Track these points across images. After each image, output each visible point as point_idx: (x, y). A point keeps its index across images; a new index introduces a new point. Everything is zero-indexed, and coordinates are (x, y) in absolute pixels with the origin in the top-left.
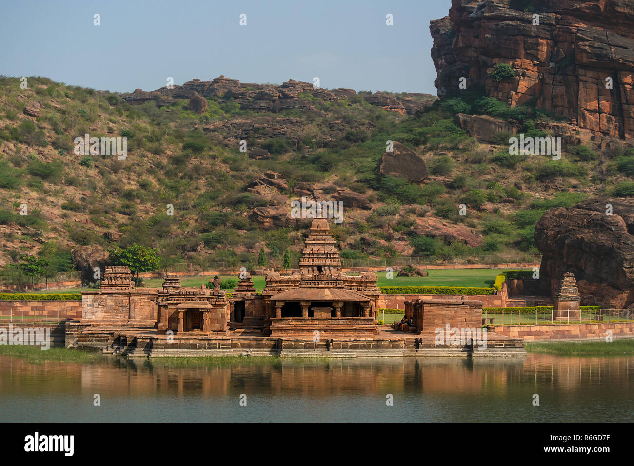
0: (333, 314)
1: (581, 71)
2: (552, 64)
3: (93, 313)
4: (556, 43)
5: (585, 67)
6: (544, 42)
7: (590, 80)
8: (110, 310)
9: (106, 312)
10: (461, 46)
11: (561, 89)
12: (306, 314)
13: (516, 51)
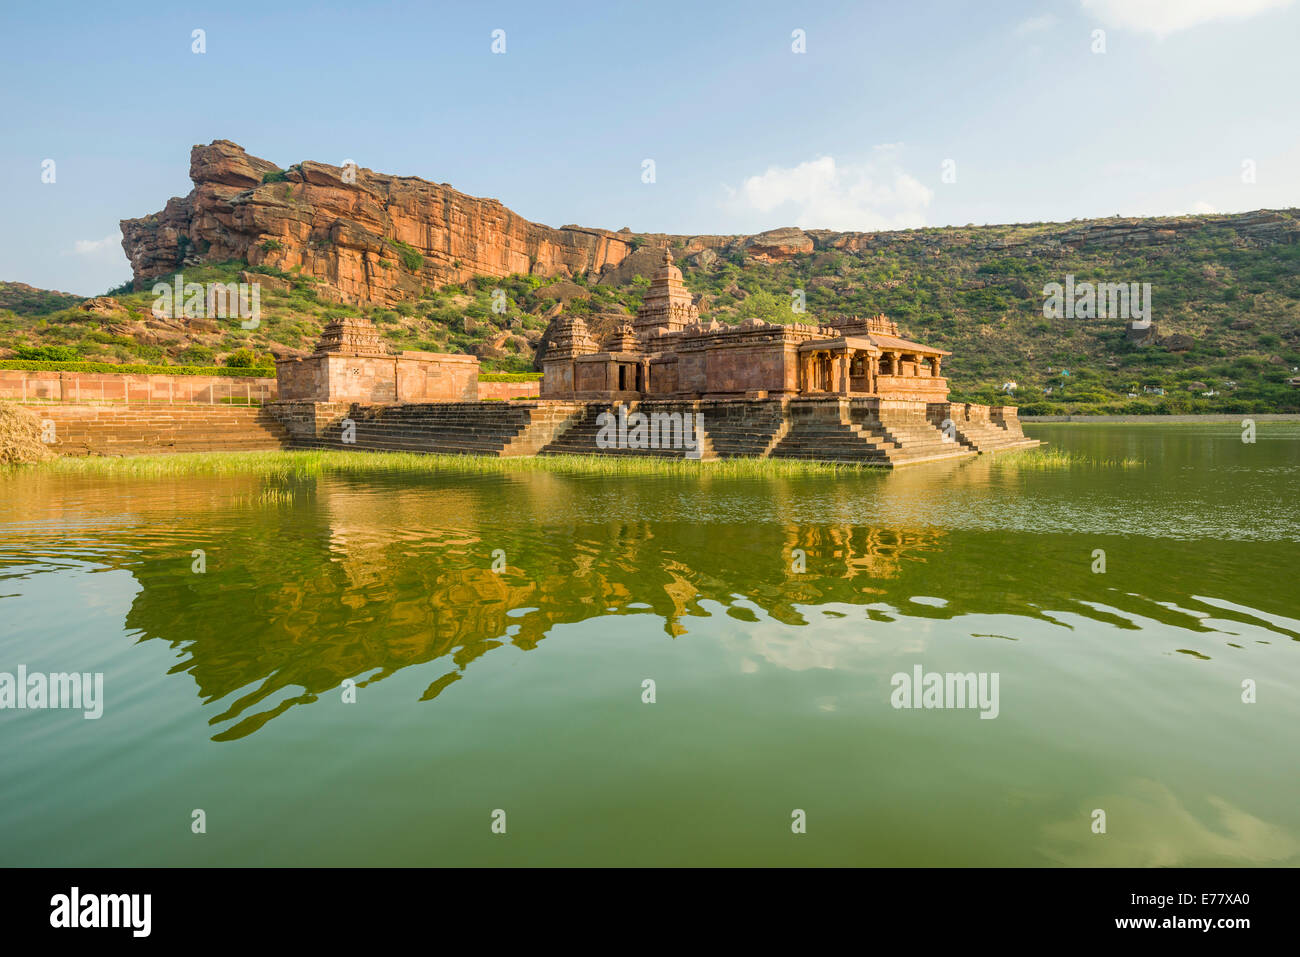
1: (341, 249)
2: (312, 243)
4: (314, 227)
5: (343, 246)
6: (305, 225)
9: (364, 385)
10: (206, 227)
11: (322, 262)
13: (282, 230)
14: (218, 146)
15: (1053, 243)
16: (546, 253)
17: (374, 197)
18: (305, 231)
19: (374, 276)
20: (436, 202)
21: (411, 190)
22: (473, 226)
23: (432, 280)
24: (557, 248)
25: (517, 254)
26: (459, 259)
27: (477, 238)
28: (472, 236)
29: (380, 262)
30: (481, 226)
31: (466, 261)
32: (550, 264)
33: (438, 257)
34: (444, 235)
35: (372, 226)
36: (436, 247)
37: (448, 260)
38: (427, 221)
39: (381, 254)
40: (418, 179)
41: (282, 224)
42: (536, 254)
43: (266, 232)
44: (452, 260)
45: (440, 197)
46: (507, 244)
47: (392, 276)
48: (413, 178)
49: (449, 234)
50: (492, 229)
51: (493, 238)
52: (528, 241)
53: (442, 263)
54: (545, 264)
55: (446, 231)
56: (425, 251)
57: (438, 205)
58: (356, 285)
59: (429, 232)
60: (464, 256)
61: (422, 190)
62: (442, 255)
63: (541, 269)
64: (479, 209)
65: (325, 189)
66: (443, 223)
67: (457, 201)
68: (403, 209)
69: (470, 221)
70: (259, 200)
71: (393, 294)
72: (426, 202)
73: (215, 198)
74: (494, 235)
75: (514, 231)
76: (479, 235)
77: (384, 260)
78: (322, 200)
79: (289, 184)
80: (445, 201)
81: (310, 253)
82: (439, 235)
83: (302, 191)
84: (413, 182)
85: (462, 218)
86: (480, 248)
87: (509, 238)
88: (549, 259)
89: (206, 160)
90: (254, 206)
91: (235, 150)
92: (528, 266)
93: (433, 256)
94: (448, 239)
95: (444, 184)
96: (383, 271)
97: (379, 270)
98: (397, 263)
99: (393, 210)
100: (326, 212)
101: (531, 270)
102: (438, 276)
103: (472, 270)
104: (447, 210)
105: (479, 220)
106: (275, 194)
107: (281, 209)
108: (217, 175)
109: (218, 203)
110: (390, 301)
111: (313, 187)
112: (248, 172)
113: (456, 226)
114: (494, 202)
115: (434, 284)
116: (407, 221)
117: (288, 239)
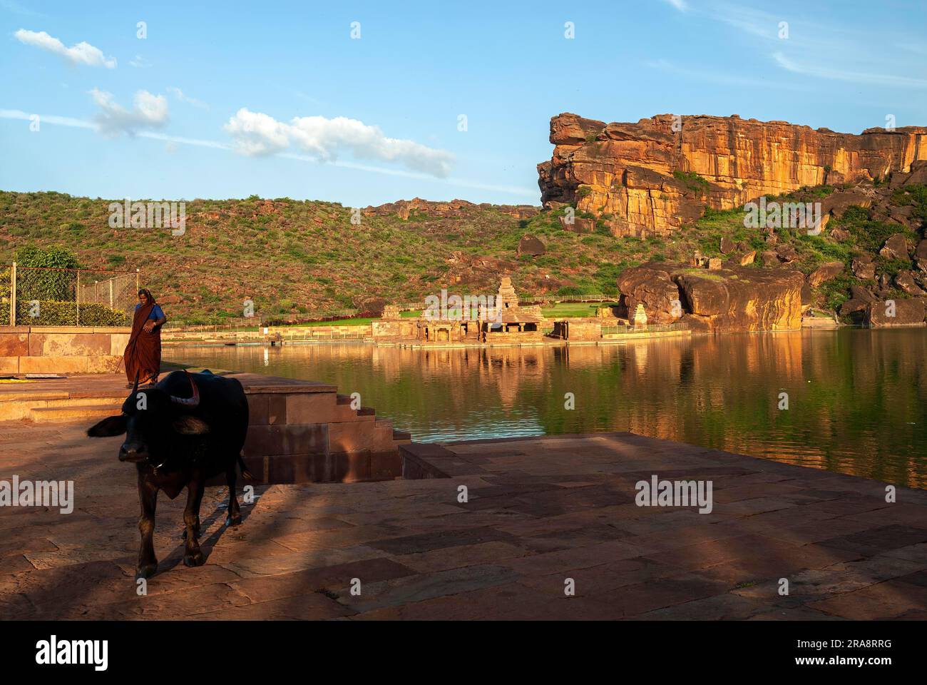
0: (520, 330)
1: (629, 190)
2: (613, 187)
3: (379, 332)
4: (614, 175)
5: (632, 188)
6: (608, 174)
7: (635, 196)
8: (388, 330)
9: (386, 331)
11: (618, 201)
12: (504, 329)
13: (592, 180)
14: (561, 118)
16: (842, 162)
17: (659, 143)
18: (609, 178)
19: (656, 208)
20: (719, 134)
21: (700, 128)
22: (760, 148)
23: (720, 202)
24: (853, 154)
25: (808, 167)
26: (746, 181)
27: (763, 158)
28: (759, 158)
29: (661, 198)
30: (768, 148)
31: (753, 181)
32: (847, 171)
33: (725, 181)
34: (730, 162)
35: (660, 166)
36: (722, 174)
37: (735, 182)
38: (713, 150)
39: (662, 189)
40: (705, 118)
41: (592, 176)
42: (832, 162)
43: (582, 183)
44: (740, 181)
46: (796, 158)
47: (672, 206)
48: (703, 117)
49: (736, 159)
50: (778, 148)
51: (778, 156)
52: (820, 153)
53: (727, 186)
54: (842, 172)
55: (732, 157)
56: (715, 178)
58: (643, 217)
59: (716, 160)
60: (750, 177)
61: (709, 127)
62: (728, 180)
63: (836, 177)
64: (765, 133)
65: (624, 142)
68: (693, 145)
69: (756, 145)
70: (578, 160)
71: (672, 221)
72: (713, 136)
73: (560, 157)
74: (780, 155)
75: (804, 146)
76: (766, 156)
77: (667, 195)
78: (620, 152)
79: (599, 143)
80: (730, 132)
81: (611, 195)
82: (724, 162)
83: (608, 147)
84: (702, 120)
85: (748, 144)
86: (766, 169)
87: (798, 153)
88: (847, 166)
89: (555, 130)
90: (575, 164)
91: (572, 120)
92: (821, 176)
93: (721, 181)
94: (733, 164)
96: (663, 203)
97: (660, 203)
98: (676, 195)
99: (686, 147)
100: (623, 161)
101: (825, 179)
102: (724, 198)
103: (759, 188)
105: (765, 143)
106: (589, 153)
110: (670, 227)
111: (616, 142)
115: (721, 205)
116: (696, 155)
117: (596, 186)
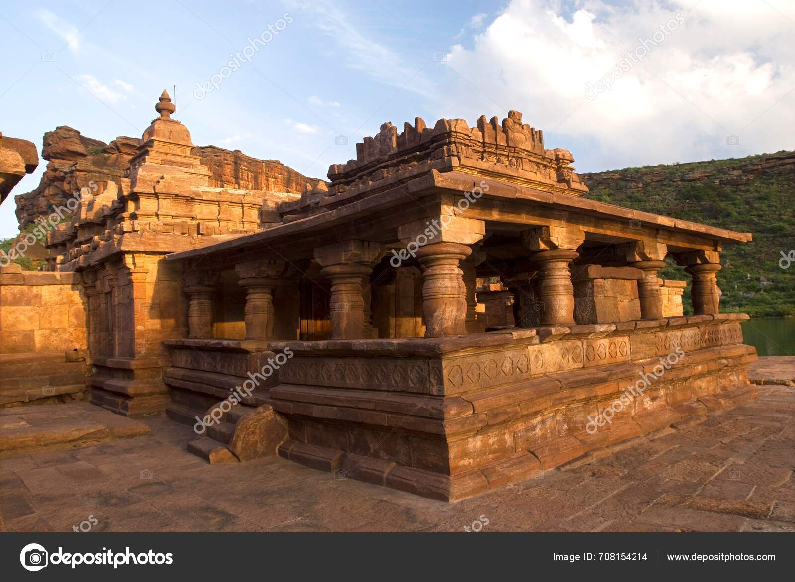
15: (736, 173)
45: (230, 159)
57: (229, 166)
66: (233, 180)
67: (246, 163)
95: (236, 150)
104: (236, 170)
107: (97, 175)
108: (58, 153)
109: (57, 174)
112: (80, 148)
113: (245, 182)
114: (278, 162)
